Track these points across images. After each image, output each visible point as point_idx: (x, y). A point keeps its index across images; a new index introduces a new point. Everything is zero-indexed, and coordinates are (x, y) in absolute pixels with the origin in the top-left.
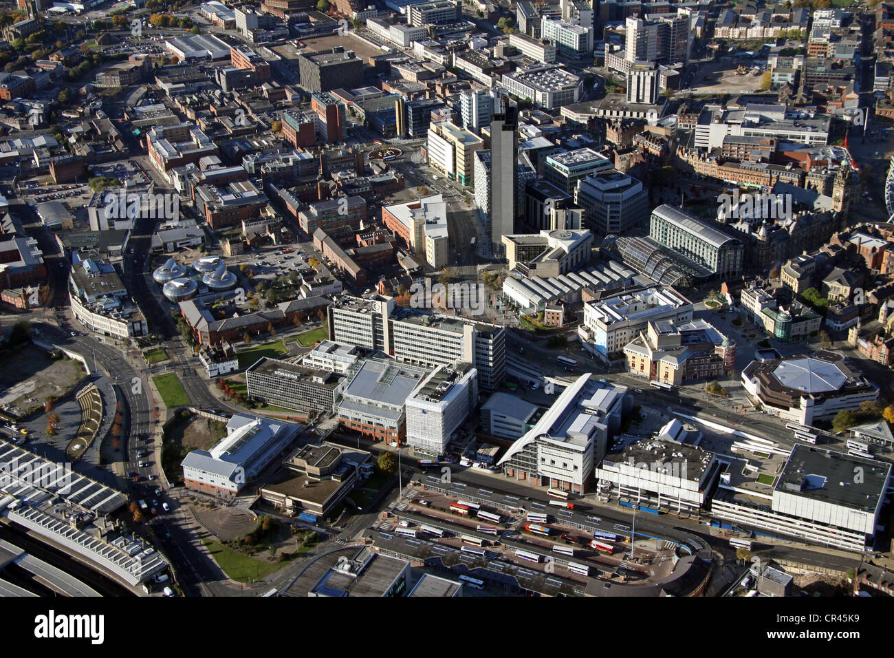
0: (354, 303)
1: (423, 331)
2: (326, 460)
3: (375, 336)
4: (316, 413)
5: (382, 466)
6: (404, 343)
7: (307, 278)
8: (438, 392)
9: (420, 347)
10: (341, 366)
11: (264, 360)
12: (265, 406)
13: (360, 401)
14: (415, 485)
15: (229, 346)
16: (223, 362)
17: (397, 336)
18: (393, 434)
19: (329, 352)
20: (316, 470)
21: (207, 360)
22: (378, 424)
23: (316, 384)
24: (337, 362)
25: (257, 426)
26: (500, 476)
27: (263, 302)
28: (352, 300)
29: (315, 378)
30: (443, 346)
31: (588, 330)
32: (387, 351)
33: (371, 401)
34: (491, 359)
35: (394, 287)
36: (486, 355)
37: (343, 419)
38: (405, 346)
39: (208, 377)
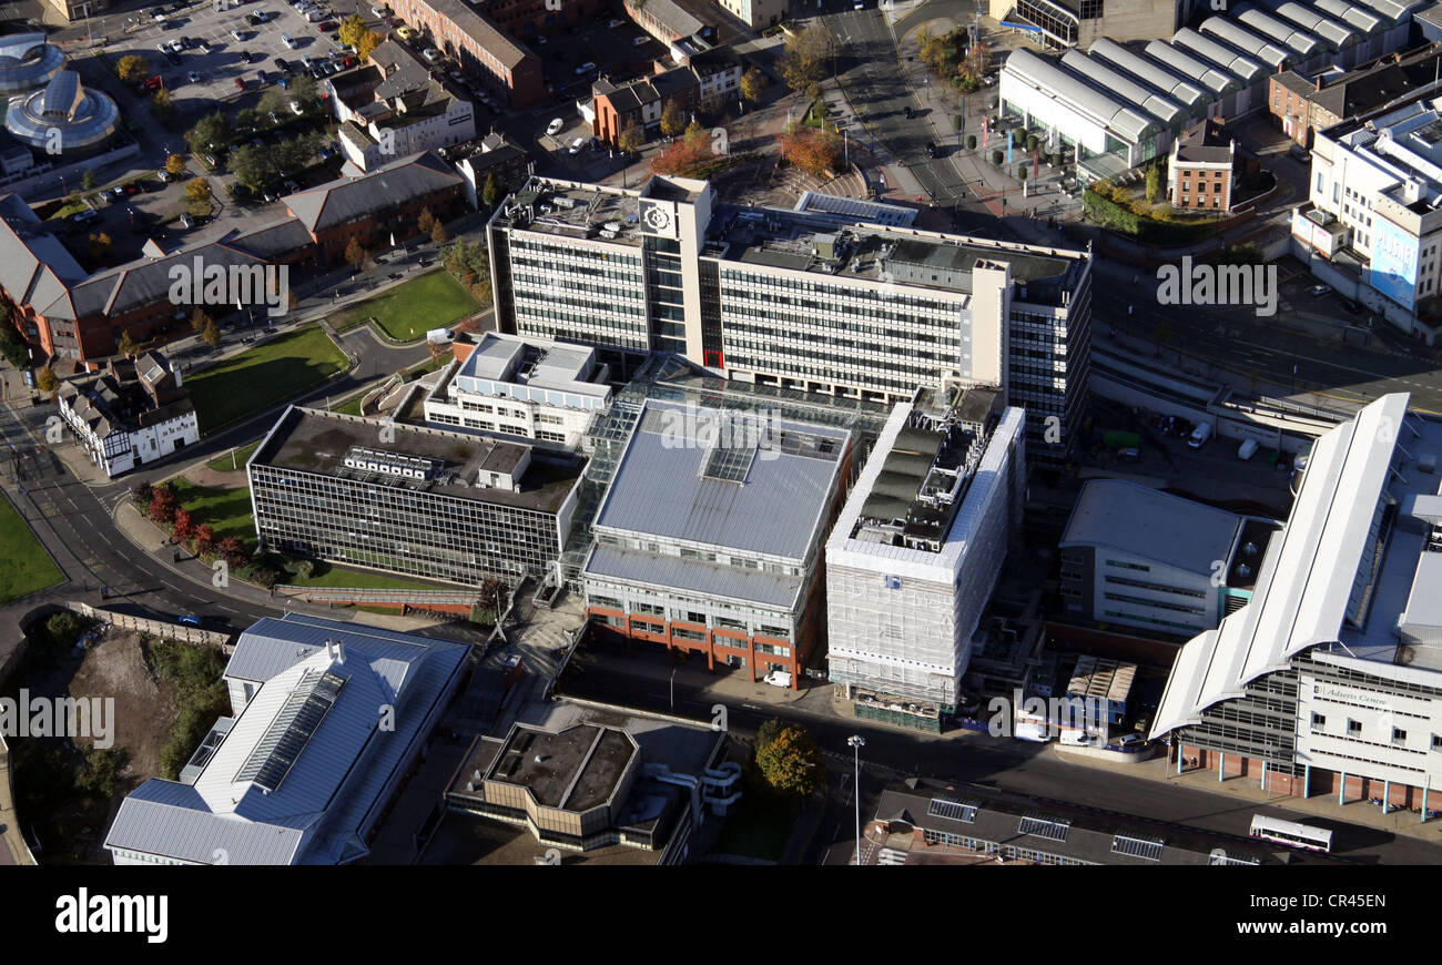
0: (568, 203)
1: (819, 289)
2: (592, 780)
3: (655, 312)
4: (503, 588)
5: (776, 776)
6: (756, 329)
7: (350, 92)
8: (929, 512)
9: (812, 338)
10: (558, 421)
11: (297, 417)
12: (321, 570)
13: (653, 547)
14: (890, 829)
15: (159, 371)
16: (148, 424)
17: (730, 309)
18: (777, 650)
19: (512, 376)
20: (571, 821)
21: (94, 424)
22: (723, 621)
23: (492, 494)
24: (543, 410)
25: (334, 670)
26: (1161, 771)
27: (221, 184)
28: (561, 193)
29: (485, 477)
30: (891, 333)
31: (1331, 224)
32: (695, 353)
33: (692, 545)
34: (1061, 367)
35: (646, 111)
36: (1042, 355)
37: (601, 609)
38: (761, 338)
39: (102, 476)
